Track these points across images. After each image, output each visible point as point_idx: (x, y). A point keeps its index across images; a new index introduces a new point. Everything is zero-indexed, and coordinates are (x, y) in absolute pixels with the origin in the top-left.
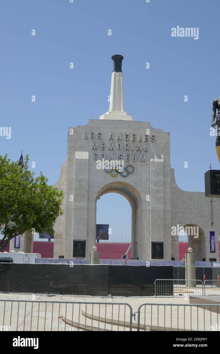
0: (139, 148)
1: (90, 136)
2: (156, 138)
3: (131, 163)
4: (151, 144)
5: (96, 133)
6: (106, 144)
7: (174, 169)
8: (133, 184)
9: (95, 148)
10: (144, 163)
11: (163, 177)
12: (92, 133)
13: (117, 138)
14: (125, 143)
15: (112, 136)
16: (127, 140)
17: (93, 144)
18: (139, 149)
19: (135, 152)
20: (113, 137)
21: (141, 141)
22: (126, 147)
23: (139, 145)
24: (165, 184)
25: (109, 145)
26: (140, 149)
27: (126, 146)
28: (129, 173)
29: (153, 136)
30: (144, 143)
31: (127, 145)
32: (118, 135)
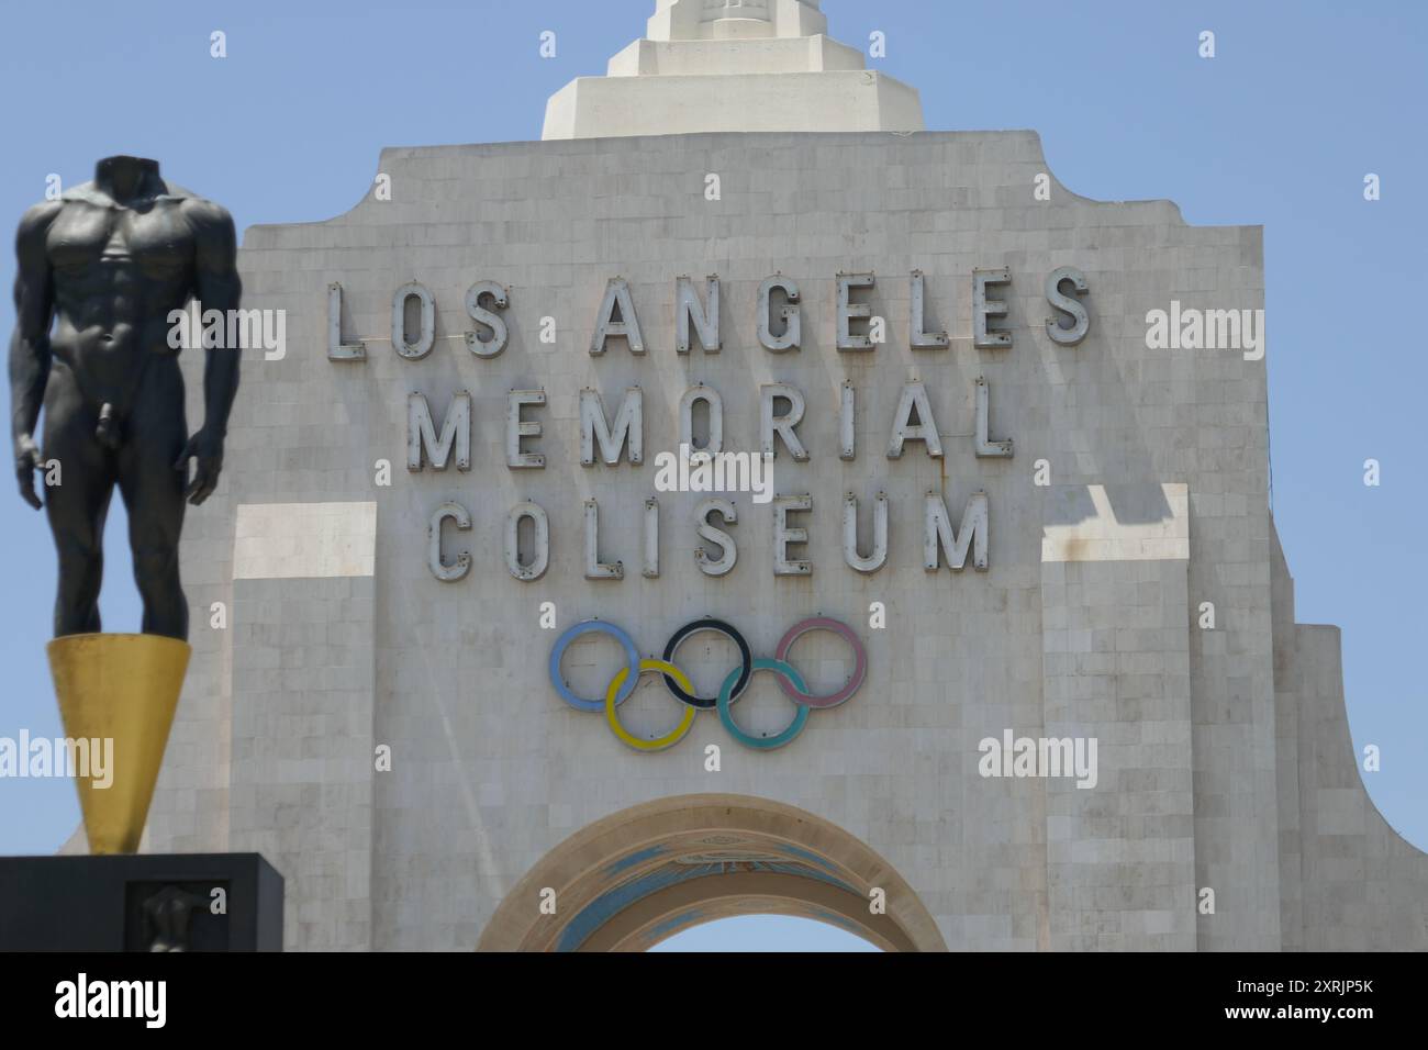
0: (914, 420)
1: (380, 329)
2: (1110, 305)
3: (832, 592)
4: (1054, 369)
5: (454, 292)
6: (562, 407)
7: (1334, 631)
8: (854, 820)
9: (438, 457)
10: (970, 580)
11: (1182, 731)
12: (412, 300)
13: (677, 335)
14: (763, 376)
15: (616, 316)
16: (785, 343)
17: (420, 408)
18: (912, 433)
19: (874, 466)
20: (629, 327)
21: (936, 348)
22: (768, 423)
23: (916, 393)
24: (1205, 801)
25: (593, 412)
26: (928, 431)
27: (768, 407)
28: (811, 704)
29: (1065, 286)
30: (969, 365)
31: (781, 405)
32: (689, 298)
